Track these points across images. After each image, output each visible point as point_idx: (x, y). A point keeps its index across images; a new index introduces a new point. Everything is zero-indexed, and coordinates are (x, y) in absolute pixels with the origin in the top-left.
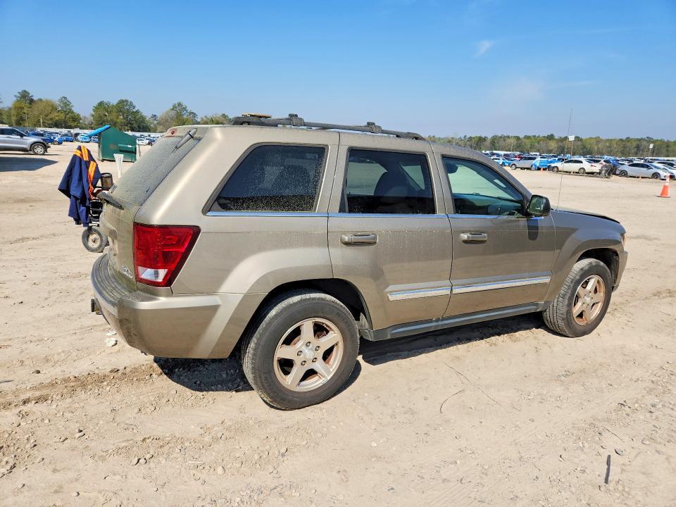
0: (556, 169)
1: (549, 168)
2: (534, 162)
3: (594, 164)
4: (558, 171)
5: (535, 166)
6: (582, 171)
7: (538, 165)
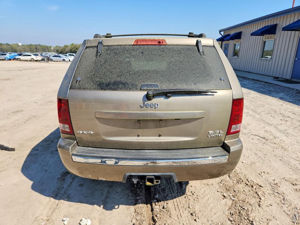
0: (19, 59)
1: (14, 59)
2: (6, 56)
3: (37, 56)
4: (20, 60)
5: (7, 58)
6: (33, 60)
7: (8, 57)
